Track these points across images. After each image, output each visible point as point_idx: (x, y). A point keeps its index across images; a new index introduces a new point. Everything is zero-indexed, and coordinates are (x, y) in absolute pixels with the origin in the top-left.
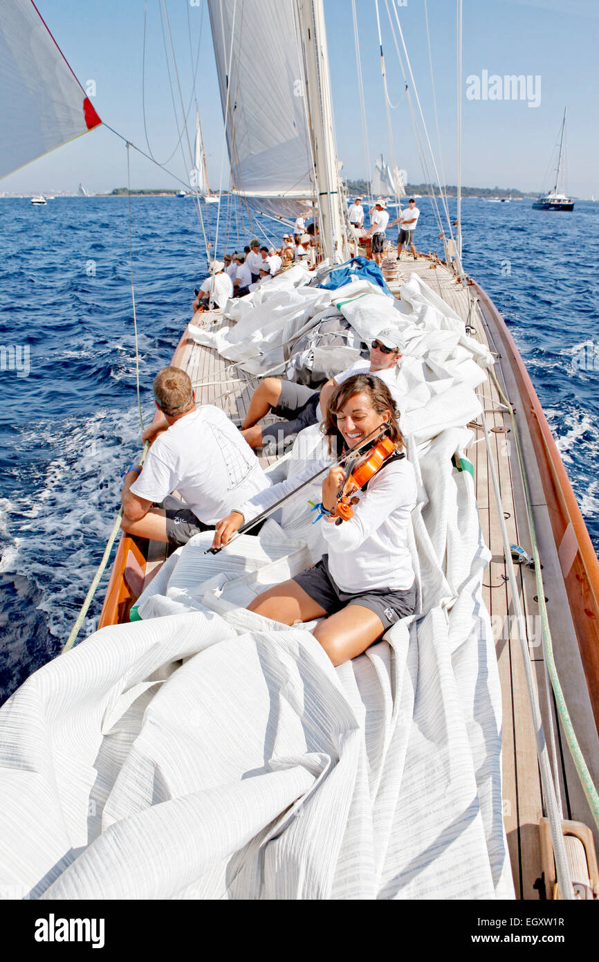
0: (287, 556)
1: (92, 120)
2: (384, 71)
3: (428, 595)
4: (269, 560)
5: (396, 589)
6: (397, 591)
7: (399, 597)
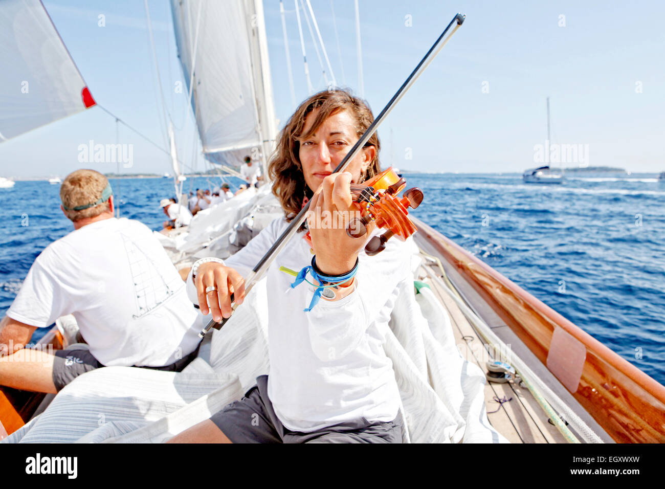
0: (206, 397)
1: (88, 100)
2: (307, 71)
3: (416, 428)
4: (183, 402)
5: (376, 420)
6: (375, 425)
7: (381, 433)
